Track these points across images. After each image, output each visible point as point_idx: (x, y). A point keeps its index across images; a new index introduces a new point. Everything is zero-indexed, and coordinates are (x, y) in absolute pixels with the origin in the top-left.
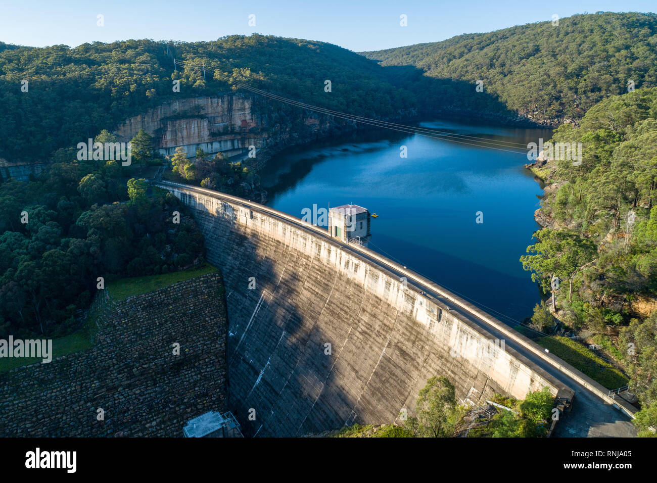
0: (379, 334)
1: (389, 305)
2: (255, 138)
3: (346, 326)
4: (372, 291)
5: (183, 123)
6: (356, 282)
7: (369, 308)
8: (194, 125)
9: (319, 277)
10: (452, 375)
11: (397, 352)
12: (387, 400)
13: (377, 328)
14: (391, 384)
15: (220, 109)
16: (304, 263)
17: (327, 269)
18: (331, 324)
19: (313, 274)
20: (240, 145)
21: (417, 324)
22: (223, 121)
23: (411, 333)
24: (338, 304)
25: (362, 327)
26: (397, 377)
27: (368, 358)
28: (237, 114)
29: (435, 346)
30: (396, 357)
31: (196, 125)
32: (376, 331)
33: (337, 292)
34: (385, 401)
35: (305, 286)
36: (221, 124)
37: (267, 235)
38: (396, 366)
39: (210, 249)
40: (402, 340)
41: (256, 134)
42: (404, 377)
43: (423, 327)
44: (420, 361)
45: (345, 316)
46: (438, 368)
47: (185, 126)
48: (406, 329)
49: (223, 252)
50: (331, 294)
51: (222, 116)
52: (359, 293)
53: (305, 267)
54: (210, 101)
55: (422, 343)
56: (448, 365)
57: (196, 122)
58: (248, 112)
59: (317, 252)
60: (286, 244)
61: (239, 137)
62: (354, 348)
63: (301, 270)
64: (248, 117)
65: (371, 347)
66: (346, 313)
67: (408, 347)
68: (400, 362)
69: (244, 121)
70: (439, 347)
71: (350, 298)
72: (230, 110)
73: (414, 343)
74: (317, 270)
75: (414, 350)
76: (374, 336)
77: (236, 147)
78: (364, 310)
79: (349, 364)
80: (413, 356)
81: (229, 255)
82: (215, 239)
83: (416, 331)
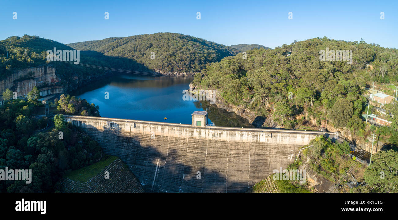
0: (244, 154)
1: (244, 143)
2: (59, 88)
3: (224, 159)
4: (233, 141)
6: (222, 140)
7: (233, 148)
8: (30, 82)
9: (195, 145)
10: (282, 151)
11: (256, 156)
12: (262, 171)
13: (242, 153)
14: (260, 166)
15: (41, 74)
16: (182, 142)
17: (200, 141)
18: (214, 161)
19: (190, 145)
20: (51, 93)
21: (261, 143)
22: (42, 80)
23: (259, 147)
24: (215, 153)
25: (233, 156)
26: (261, 163)
27: (244, 164)
28: (49, 76)
29: (272, 146)
30: (256, 157)
31: (31, 83)
32: (241, 154)
33: (211, 148)
34: (261, 172)
35: (187, 152)
36: (41, 82)
37: (149, 134)
38: (258, 160)
39: (105, 148)
40: (256, 151)
41: (59, 86)
42: (264, 161)
43: (264, 143)
44: (268, 153)
45: (221, 155)
46: (276, 152)
47: (26, 84)
48: (256, 147)
49: (116, 147)
50: (207, 150)
51: (41, 77)
52: (225, 144)
53: (184, 144)
54: (36, 69)
55: (266, 148)
56: (279, 149)
57: (31, 81)
58: (54, 74)
59: (191, 135)
60: (165, 136)
61: (50, 88)
62: (234, 164)
63: (181, 145)
64: (55, 77)
65: (243, 160)
66: (221, 154)
67: (260, 152)
68: (260, 158)
69: (52, 80)
70: (273, 146)
71: (220, 148)
72: (45, 74)
73: (262, 149)
74: (193, 143)
75: (263, 152)
76: (241, 156)
77: (49, 94)
78: (231, 150)
79: (235, 171)
80: (264, 154)
81: (122, 148)
82: (107, 142)
83: (261, 146)
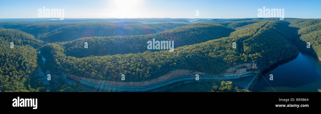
5: (241, 69)
36: (249, 68)
51: (250, 66)
61: (253, 71)
69: (255, 68)
